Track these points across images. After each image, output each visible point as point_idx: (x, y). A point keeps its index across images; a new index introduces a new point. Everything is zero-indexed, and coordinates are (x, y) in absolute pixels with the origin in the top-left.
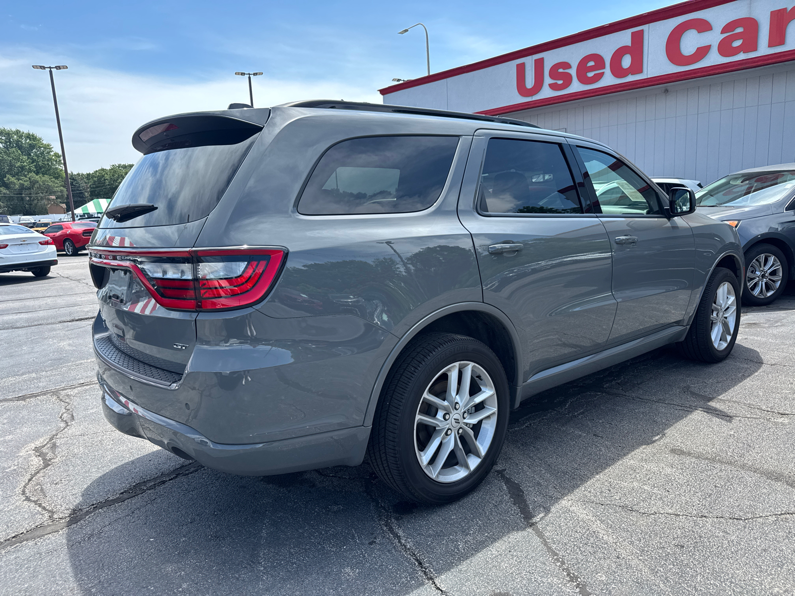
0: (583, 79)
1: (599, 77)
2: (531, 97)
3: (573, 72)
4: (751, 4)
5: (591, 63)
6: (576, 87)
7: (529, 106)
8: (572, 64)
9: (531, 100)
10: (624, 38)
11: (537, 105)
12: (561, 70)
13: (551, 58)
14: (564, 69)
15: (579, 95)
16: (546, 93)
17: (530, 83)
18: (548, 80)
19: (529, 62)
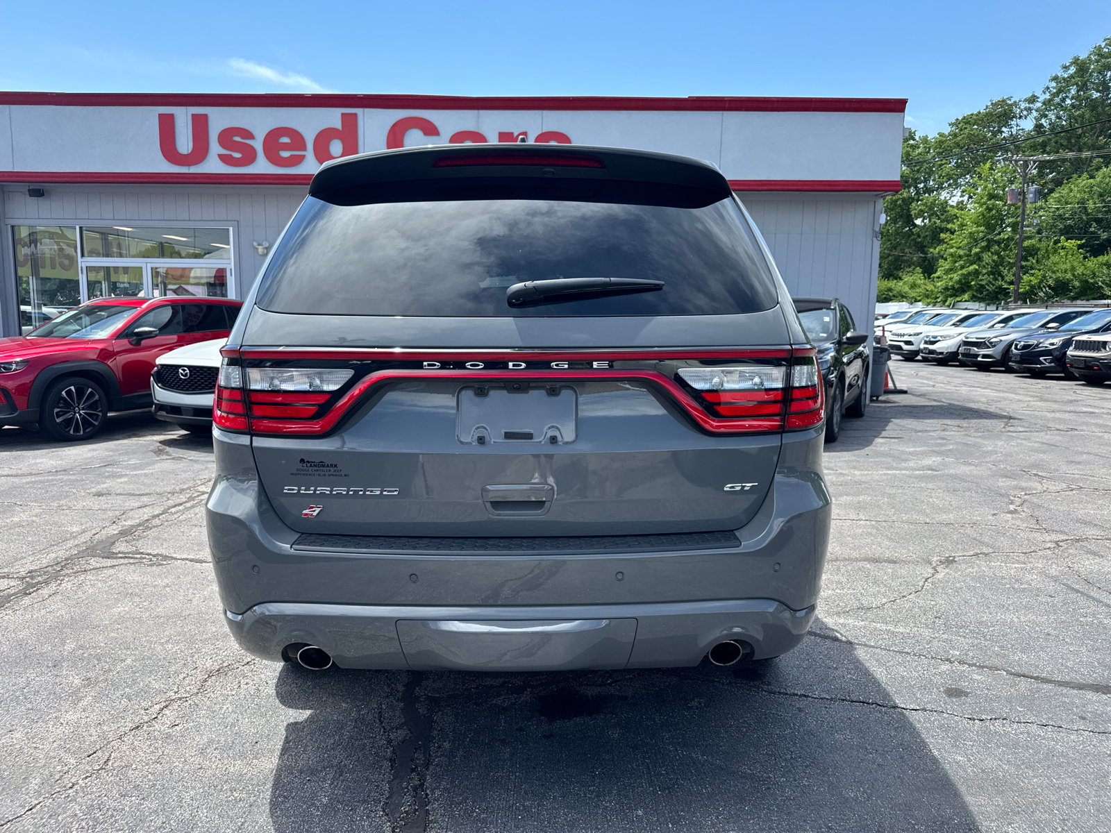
0: (273, 157)
1: (298, 160)
2: (187, 167)
3: (258, 144)
4: (478, 118)
5: (285, 140)
6: (262, 166)
7: (185, 180)
8: (255, 133)
9: (187, 172)
10: (333, 118)
11: (199, 181)
12: (237, 139)
13: (220, 119)
14: (242, 138)
15: (269, 179)
16: (213, 165)
17: (184, 144)
18: (215, 148)
19: (183, 117)
